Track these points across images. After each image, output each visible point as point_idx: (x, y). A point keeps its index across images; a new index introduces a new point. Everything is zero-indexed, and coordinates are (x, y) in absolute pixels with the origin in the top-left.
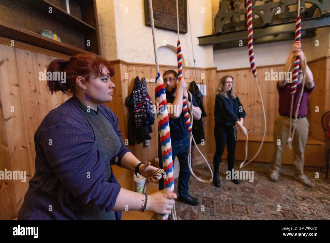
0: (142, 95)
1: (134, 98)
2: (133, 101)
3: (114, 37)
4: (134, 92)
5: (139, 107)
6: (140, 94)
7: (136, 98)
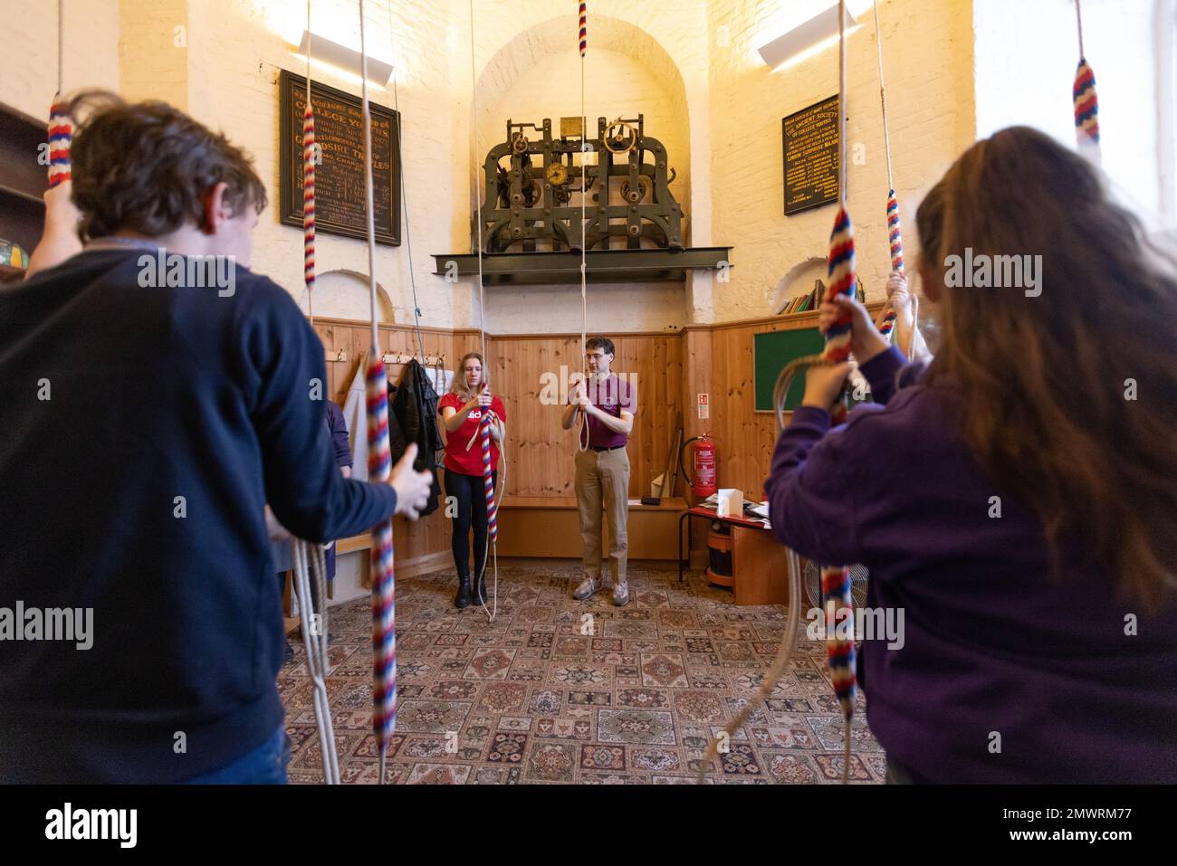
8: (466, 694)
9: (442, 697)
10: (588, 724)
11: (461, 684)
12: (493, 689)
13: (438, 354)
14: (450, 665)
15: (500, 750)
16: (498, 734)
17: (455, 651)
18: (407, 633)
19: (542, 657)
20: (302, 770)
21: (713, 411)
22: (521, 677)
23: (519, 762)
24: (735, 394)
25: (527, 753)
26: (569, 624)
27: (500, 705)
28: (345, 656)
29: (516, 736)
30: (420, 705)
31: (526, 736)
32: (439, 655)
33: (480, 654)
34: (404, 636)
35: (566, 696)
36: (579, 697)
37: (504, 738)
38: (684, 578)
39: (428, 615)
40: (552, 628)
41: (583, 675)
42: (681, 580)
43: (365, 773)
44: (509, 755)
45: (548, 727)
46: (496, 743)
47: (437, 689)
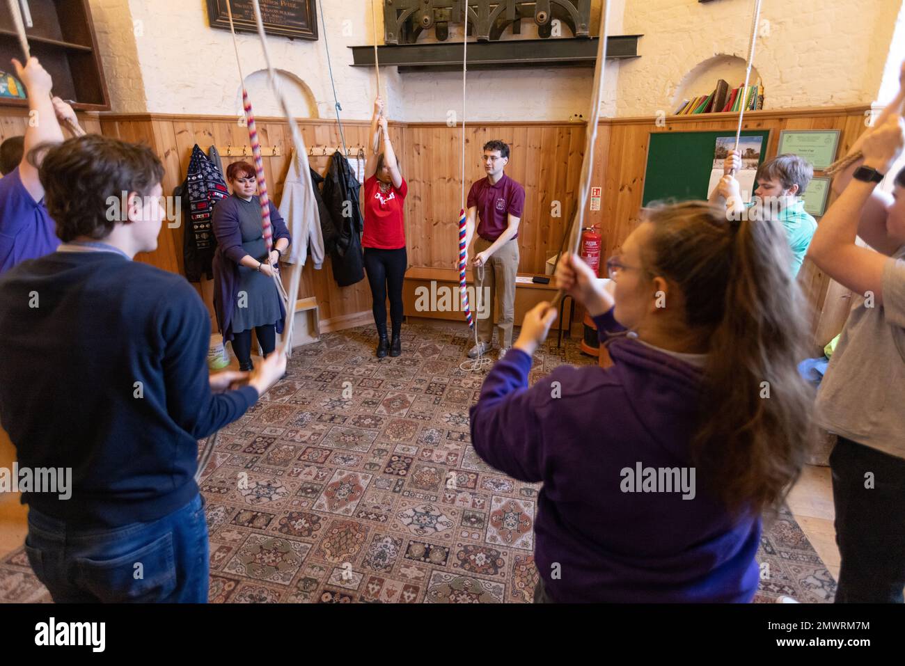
0: (206, 185)
1: (190, 191)
2: (189, 197)
3: (135, 63)
4: (189, 179)
5: (200, 210)
6: (202, 184)
7: (194, 190)
8: (376, 425)
9: (359, 426)
10: (457, 455)
11: (373, 418)
12: (395, 423)
13: (358, 145)
14: (367, 403)
15: (393, 466)
16: (393, 456)
17: (372, 392)
18: (339, 375)
19: (434, 403)
20: (266, 465)
21: (604, 204)
22: (416, 417)
23: (404, 475)
24: (626, 189)
25: (411, 471)
26: (460, 378)
27: (398, 436)
28: (296, 389)
29: (405, 458)
30: (344, 430)
31: (412, 459)
32: (360, 394)
33: (389, 396)
34: (337, 377)
35: (446, 433)
36: (455, 435)
37: (397, 459)
38: (562, 344)
39: (356, 361)
40: (446, 380)
41: (461, 419)
42: (559, 347)
43: (304, 472)
44: (399, 470)
45: (429, 454)
46: (391, 461)
47: (356, 420)
